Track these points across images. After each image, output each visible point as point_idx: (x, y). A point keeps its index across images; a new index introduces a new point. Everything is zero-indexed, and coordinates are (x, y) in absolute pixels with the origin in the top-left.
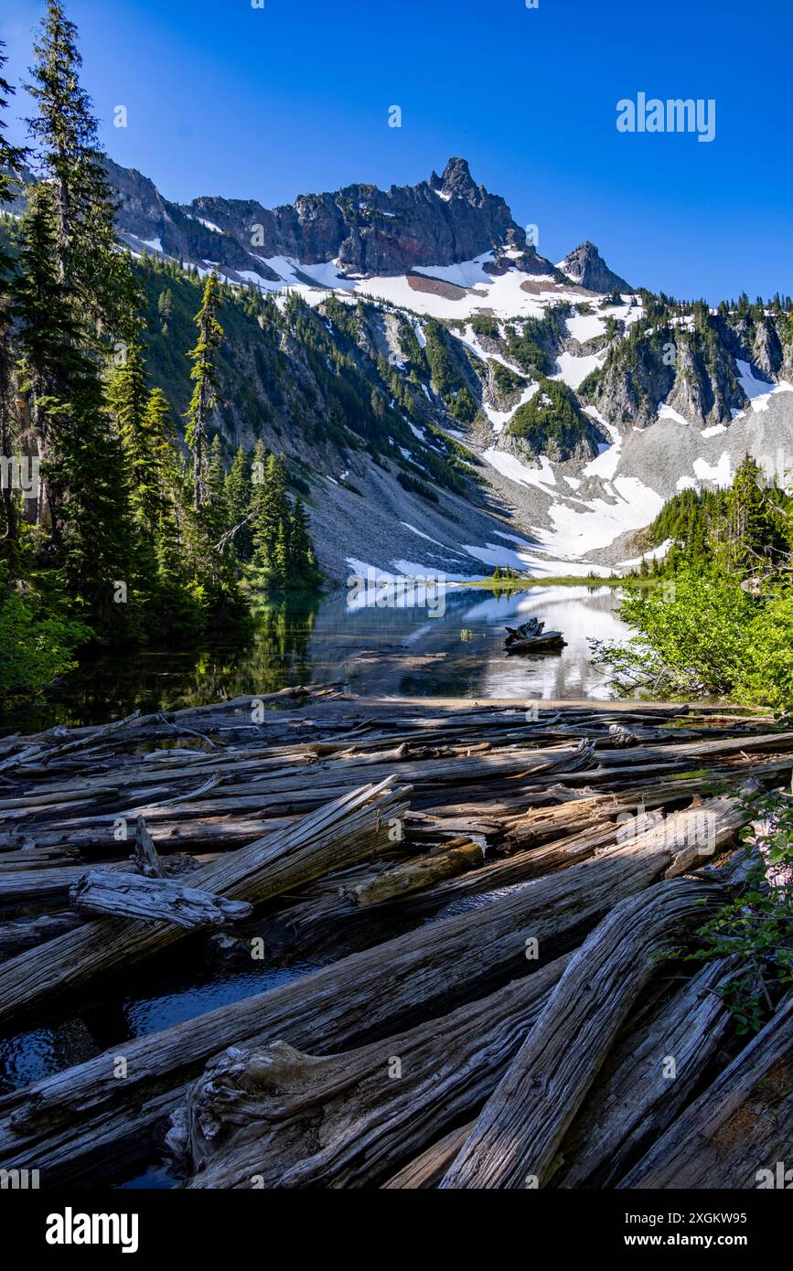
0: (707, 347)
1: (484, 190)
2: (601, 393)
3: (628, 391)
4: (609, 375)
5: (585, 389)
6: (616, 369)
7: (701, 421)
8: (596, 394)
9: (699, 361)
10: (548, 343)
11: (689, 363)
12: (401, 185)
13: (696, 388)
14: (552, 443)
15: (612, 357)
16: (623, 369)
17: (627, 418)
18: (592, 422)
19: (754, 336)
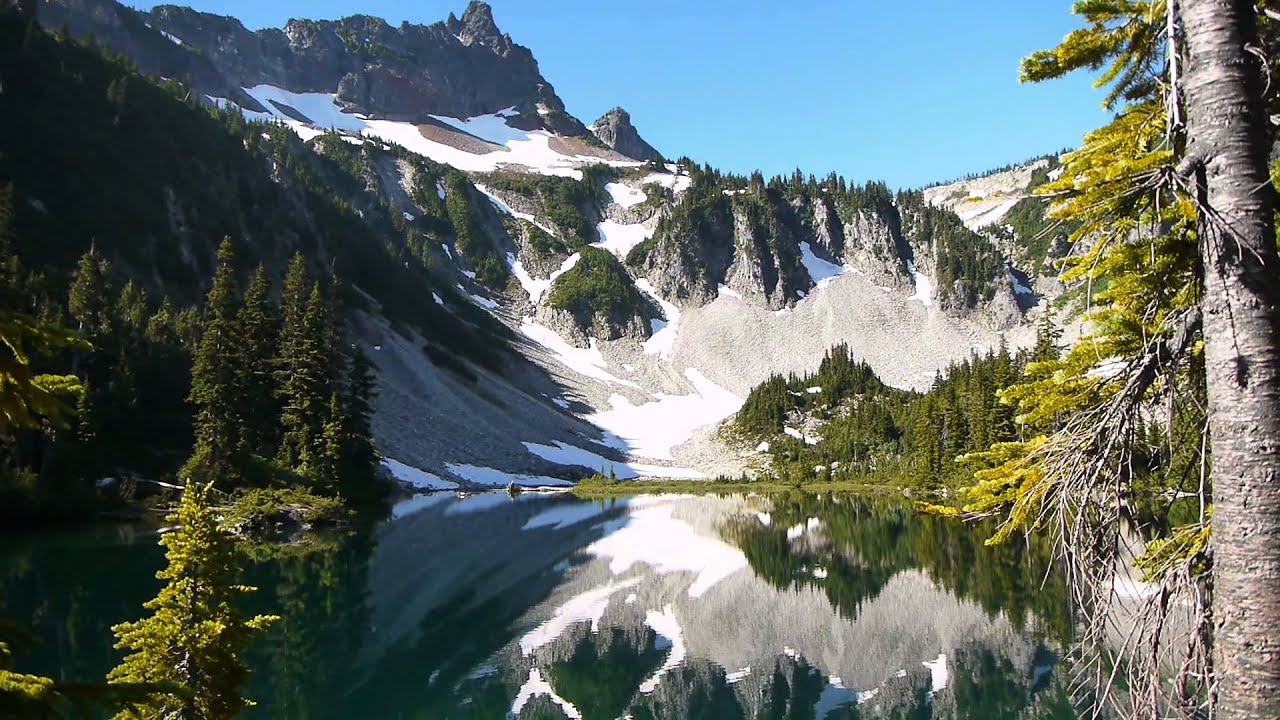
0: (767, 222)
1: (509, 38)
2: (652, 265)
3: (683, 264)
4: (661, 244)
5: (634, 259)
6: (669, 238)
7: (765, 300)
8: (646, 266)
9: (760, 235)
10: (588, 206)
11: (750, 237)
12: (413, 22)
13: (758, 264)
14: (600, 318)
15: (663, 225)
16: (676, 238)
17: (682, 294)
18: (644, 295)
19: (813, 213)
